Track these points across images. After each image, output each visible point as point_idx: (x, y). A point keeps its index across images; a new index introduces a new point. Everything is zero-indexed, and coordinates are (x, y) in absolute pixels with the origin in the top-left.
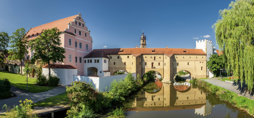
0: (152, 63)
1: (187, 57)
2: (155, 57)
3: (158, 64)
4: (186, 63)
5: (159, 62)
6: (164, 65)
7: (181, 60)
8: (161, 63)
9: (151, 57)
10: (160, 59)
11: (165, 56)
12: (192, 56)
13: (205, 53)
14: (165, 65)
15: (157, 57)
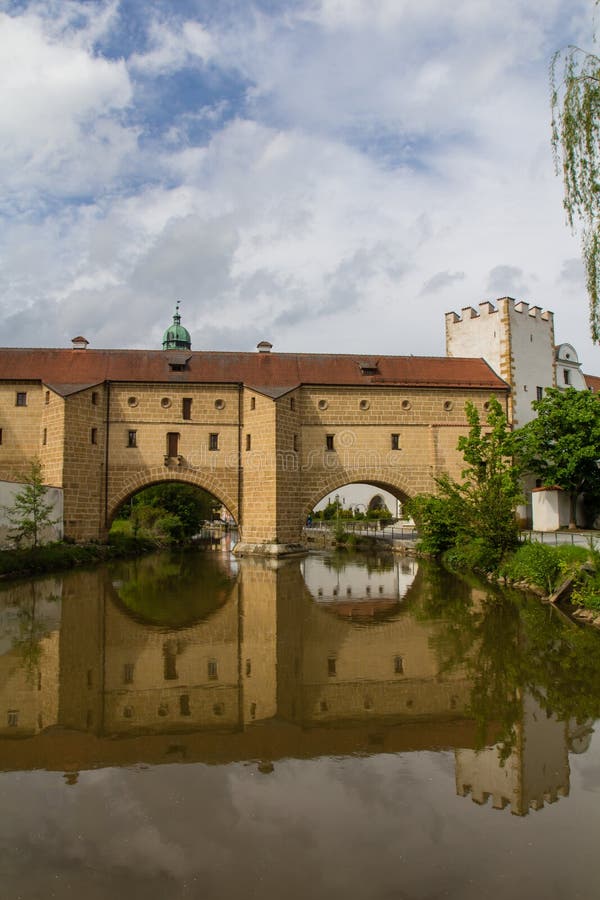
0: (173, 437)
1: (386, 404)
2: (187, 402)
3: (205, 442)
4: (383, 435)
5: (213, 430)
6: (244, 447)
7: (349, 418)
8: (227, 435)
9: (165, 401)
10: (216, 416)
11: (248, 394)
12: (419, 401)
13: (504, 377)
14: (248, 449)
15: (203, 400)
